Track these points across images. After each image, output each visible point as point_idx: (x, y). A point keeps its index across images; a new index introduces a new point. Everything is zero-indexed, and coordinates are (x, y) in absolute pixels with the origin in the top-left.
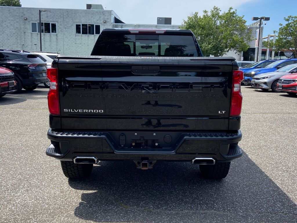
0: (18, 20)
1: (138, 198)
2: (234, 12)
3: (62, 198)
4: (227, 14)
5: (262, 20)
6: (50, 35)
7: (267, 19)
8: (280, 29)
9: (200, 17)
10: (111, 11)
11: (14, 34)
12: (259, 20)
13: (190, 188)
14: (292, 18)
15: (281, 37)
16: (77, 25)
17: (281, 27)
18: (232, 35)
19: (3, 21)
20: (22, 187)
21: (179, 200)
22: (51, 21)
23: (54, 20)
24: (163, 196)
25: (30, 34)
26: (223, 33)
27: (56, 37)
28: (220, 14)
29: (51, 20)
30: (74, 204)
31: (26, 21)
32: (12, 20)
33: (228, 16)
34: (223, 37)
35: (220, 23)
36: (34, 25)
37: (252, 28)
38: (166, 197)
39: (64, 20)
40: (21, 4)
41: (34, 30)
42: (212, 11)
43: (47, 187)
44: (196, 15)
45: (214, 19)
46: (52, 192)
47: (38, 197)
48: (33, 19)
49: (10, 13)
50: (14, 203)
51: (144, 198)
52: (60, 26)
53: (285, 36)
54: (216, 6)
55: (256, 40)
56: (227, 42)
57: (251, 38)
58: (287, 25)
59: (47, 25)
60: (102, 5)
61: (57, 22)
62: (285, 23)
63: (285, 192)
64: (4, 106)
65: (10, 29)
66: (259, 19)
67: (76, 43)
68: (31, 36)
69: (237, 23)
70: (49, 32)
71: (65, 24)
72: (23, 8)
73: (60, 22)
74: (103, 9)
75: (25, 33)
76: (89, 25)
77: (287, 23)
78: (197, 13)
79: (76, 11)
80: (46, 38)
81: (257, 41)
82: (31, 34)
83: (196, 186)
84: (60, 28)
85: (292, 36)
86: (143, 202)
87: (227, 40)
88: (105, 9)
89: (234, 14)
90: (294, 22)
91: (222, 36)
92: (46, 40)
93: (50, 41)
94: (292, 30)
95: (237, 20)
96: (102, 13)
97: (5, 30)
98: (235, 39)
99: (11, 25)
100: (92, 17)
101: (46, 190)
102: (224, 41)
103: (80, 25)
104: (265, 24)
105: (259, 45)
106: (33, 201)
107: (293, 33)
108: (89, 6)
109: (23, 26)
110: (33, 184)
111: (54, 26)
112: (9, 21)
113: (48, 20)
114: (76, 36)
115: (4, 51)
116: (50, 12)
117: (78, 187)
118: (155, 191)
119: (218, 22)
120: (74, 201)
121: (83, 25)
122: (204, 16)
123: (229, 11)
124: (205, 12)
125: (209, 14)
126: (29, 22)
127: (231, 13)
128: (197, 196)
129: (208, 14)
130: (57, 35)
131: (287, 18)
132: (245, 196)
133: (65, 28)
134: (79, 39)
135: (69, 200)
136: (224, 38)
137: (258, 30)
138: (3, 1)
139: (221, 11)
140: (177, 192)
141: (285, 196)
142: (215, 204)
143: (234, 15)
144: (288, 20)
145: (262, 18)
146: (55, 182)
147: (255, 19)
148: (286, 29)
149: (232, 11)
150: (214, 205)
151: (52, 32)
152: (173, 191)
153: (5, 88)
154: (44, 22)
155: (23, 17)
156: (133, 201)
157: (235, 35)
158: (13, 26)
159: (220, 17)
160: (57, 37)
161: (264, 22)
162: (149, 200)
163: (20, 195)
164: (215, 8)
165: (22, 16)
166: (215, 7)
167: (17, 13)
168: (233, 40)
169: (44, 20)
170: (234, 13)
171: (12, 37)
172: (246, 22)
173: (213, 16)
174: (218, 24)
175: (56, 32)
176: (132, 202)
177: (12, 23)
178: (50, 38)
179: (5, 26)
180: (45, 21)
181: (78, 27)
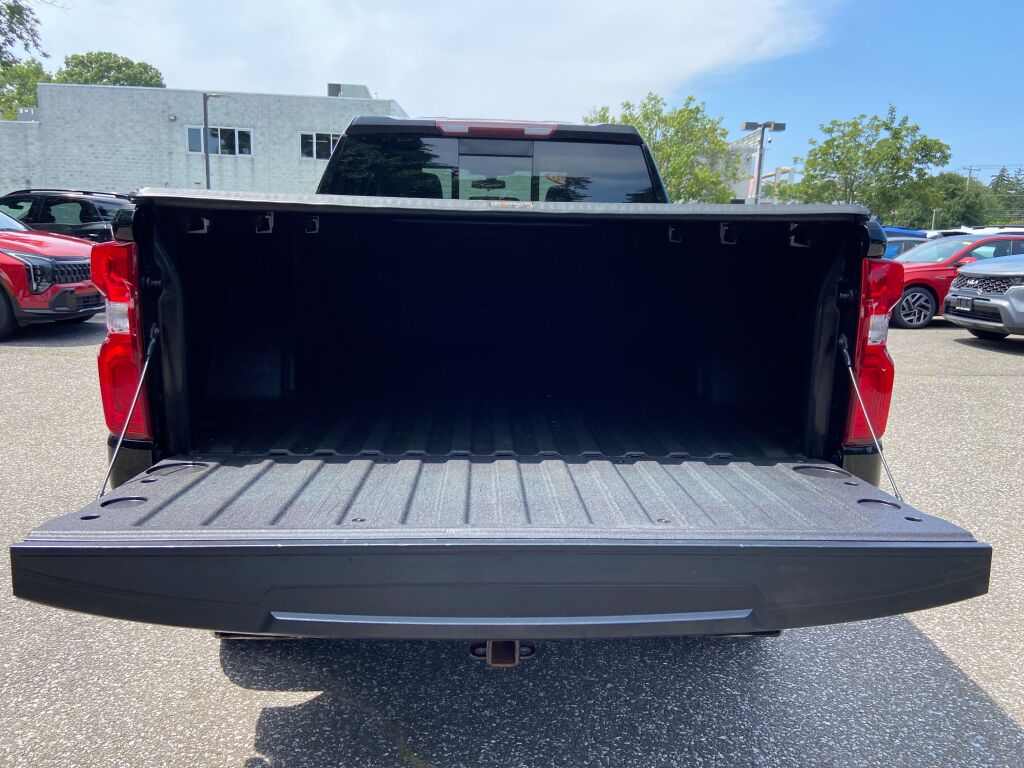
0: (151, 122)
1: (470, 722)
2: (697, 108)
3: (188, 725)
4: (681, 112)
5: (767, 129)
6: (236, 161)
7: (780, 127)
8: (811, 152)
9: (613, 119)
10: (390, 101)
11: (143, 155)
12: (759, 129)
13: (652, 668)
14: (839, 126)
15: (812, 172)
16: (303, 136)
17: (812, 147)
18: (692, 167)
19: (114, 123)
20: (57, 668)
21: (621, 728)
22: (237, 125)
23: (245, 123)
24: (560, 711)
25: (183, 158)
26: (669, 161)
27: (250, 165)
28: (664, 113)
29: (237, 122)
30: (230, 759)
31: (174, 124)
32: (138, 121)
33: (683, 119)
34: (671, 170)
35: (664, 135)
36: (193, 134)
37: (737, 150)
38: (571, 714)
39: (270, 123)
40: (164, 82)
41: (194, 147)
42: (645, 106)
43: (144, 668)
44: (605, 114)
45: (650, 125)
46: (159, 692)
47: (103, 721)
48: (192, 119)
49: (133, 102)
50: (8, 750)
51: (492, 719)
52: (260, 139)
53: (821, 170)
54: (655, 93)
55: (752, 180)
56: (680, 184)
57: (740, 175)
58: (827, 143)
59: (228, 135)
60: (368, 87)
61: (254, 127)
62: (822, 139)
63: (973, 676)
64: (84, 348)
65: (134, 143)
66: (760, 126)
67: (300, 182)
68: (187, 161)
69: (706, 135)
70: (232, 152)
71: (274, 131)
72: (169, 91)
73: (261, 127)
74: (370, 97)
75: (170, 153)
76: (334, 136)
77: (828, 137)
78: (605, 110)
79: (302, 101)
80: (225, 168)
81: (753, 182)
82: (188, 156)
83: (669, 658)
84: (261, 143)
85: (838, 171)
86: (489, 742)
87: (681, 178)
88: (374, 97)
89: (698, 113)
90: (844, 135)
91: (667, 168)
92: (224, 173)
93: (236, 175)
94: (838, 157)
95: (706, 129)
96: (368, 106)
97: (121, 147)
98: (701, 176)
99: (136, 133)
100: (341, 116)
101: (138, 680)
102: (673, 181)
103: (311, 137)
104: (770, 142)
105: (757, 193)
106: (79, 737)
107: (841, 164)
108: (335, 89)
109: (165, 137)
110: (96, 652)
111: (245, 137)
112: (130, 124)
113: (230, 122)
114: (301, 162)
115: (95, 197)
116: (236, 103)
117: (255, 664)
118: (531, 684)
119: (659, 132)
120: (233, 740)
121: (319, 137)
122: (625, 117)
123: (687, 104)
124: (627, 106)
125: (637, 112)
126: (182, 125)
127: (691, 111)
128: (683, 706)
129: (634, 113)
130: (252, 160)
131: (828, 125)
132: (847, 701)
133: (275, 143)
134: (309, 171)
135: (214, 734)
136: (673, 174)
137: (756, 155)
138: (120, 76)
139: (665, 105)
140: (609, 685)
141: (982, 699)
142: (756, 750)
143: (699, 116)
144: (830, 131)
145: (766, 125)
146: (176, 642)
147: (751, 126)
148: (825, 154)
149: (692, 106)
150: (751, 753)
151: (241, 152)
152: (592, 684)
153: (88, 297)
154: (219, 128)
155: (166, 114)
156: (452, 736)
157: (701, 166)
158: (141, 136)
159: (663, 120)
160: (253, 164)
161: (769, 134)
162: (511, 732)
163: (38, 710)
164: (652, 98)
165: (164, 112)
166: (651, 94)
167: (152, 103)
168: (696, 178)
169: (219, 122)
170: (697, 110)
171: (137, 163)
172: (727, 133)
173: (646, 118)
174: (659, 138)
175: (250, 153)
176: (448, 741)
177: (138, 129)
178: (236, 167)
179: (120, 135)
180: (221, 124)
181: (306, 141)
